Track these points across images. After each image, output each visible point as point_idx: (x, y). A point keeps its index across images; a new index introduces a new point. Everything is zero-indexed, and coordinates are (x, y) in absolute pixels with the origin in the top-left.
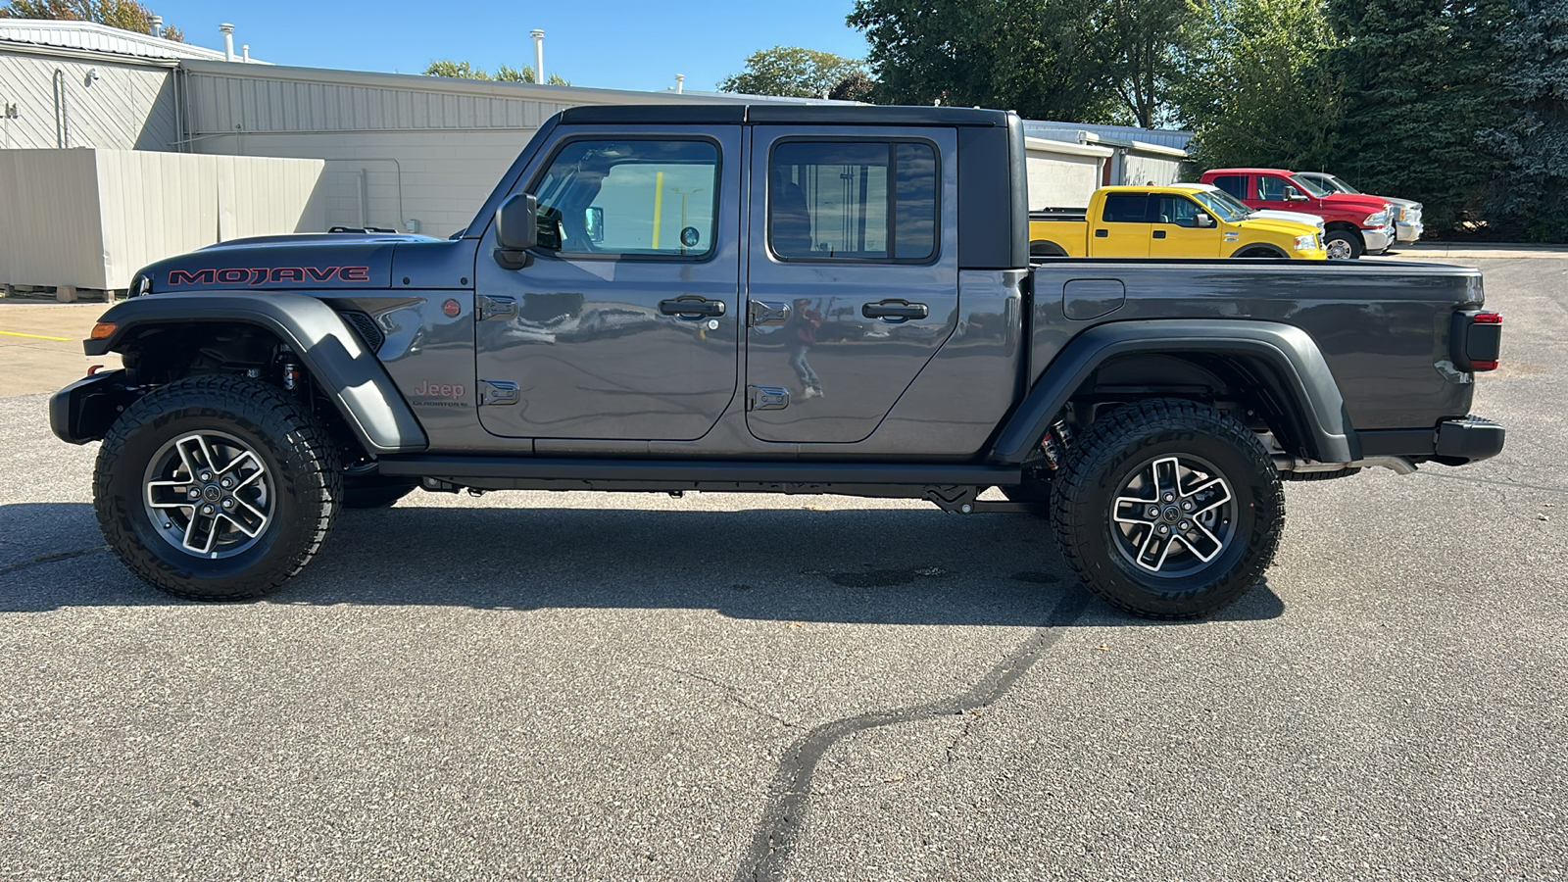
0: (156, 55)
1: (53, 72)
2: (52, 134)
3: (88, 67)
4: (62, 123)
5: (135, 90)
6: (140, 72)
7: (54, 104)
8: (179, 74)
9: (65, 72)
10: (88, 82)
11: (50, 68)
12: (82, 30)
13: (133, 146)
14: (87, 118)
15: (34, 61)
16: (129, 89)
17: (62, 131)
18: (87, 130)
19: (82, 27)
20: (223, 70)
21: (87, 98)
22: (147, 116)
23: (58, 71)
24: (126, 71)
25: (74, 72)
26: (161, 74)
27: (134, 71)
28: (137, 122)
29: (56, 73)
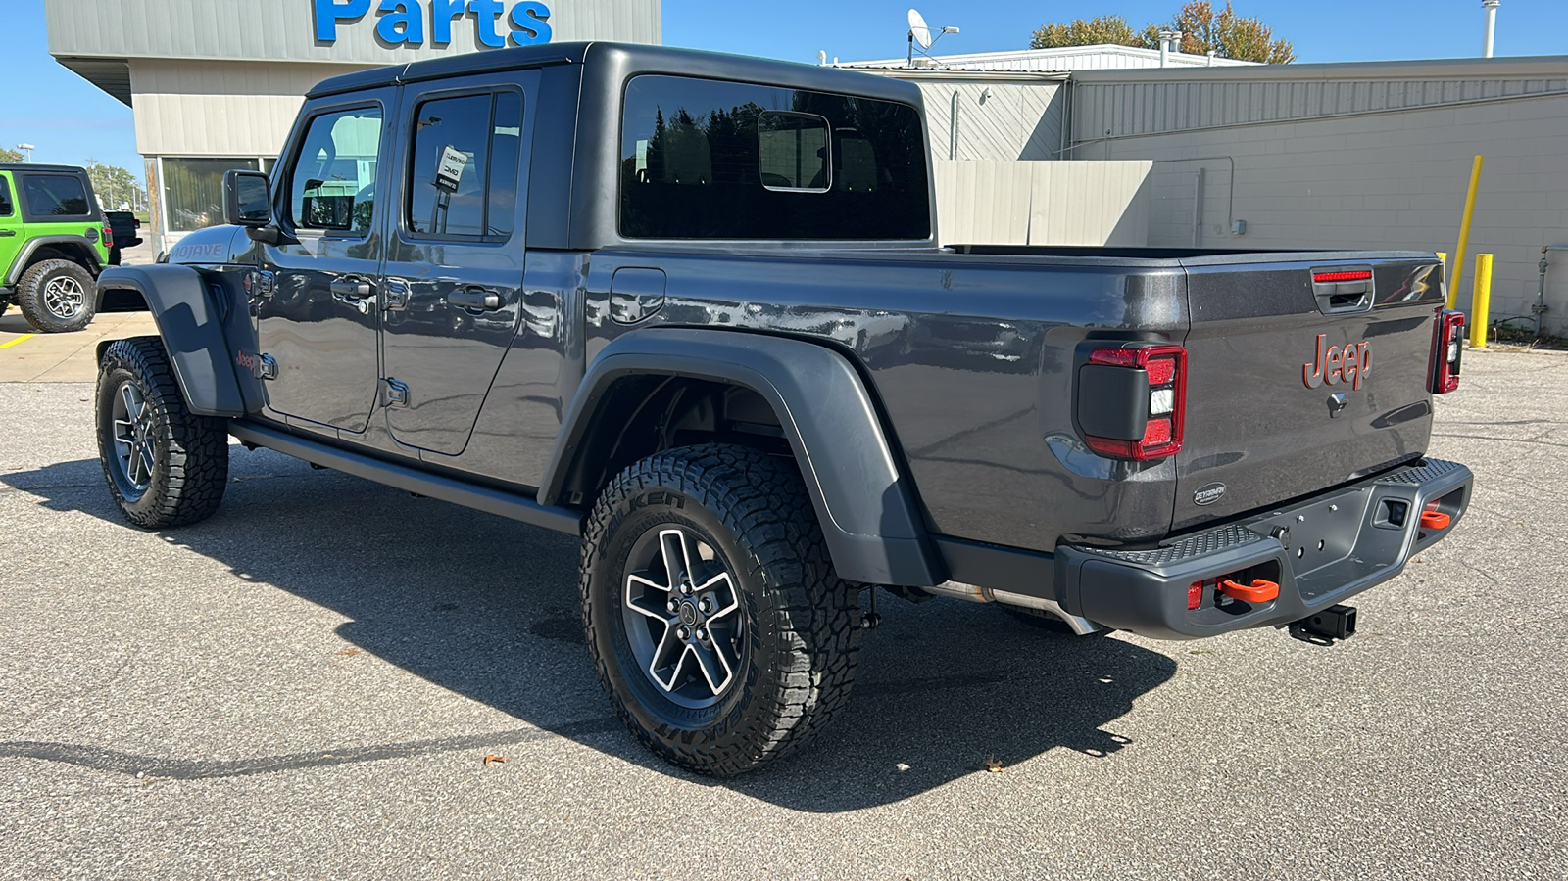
0: (1049, 70)
1: (952, 94)
2: (946, 150)
3: (983, 87)
4: (954, 139)
5: (1025, 103)
6: (1032, 87)
7: (950, 122)
8: (1070, 86)
9: (963, 92)
10: (982, 100)
11: (950, 91)
12: (1103, 53)
13: (1018, 156)
14: (978, 134)
15: (936, 85)
16: (1020, 104)
17: (954, 144)
18: (977, 144)
19: (1103, 50)
20: (1118, 77)
21: (980, 115)
22: (1034, 127)
23: (956, 93)
24: (1019, 87)
25: (969, 93)
26: (1053, 87)
27: (1027, 87)
28: (1024, 133)
29: (955, 94)
